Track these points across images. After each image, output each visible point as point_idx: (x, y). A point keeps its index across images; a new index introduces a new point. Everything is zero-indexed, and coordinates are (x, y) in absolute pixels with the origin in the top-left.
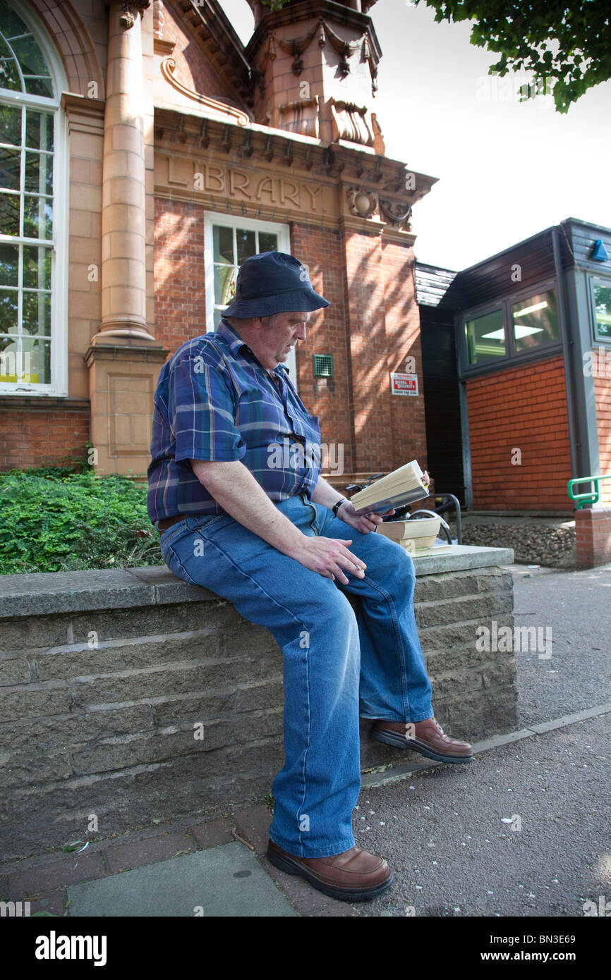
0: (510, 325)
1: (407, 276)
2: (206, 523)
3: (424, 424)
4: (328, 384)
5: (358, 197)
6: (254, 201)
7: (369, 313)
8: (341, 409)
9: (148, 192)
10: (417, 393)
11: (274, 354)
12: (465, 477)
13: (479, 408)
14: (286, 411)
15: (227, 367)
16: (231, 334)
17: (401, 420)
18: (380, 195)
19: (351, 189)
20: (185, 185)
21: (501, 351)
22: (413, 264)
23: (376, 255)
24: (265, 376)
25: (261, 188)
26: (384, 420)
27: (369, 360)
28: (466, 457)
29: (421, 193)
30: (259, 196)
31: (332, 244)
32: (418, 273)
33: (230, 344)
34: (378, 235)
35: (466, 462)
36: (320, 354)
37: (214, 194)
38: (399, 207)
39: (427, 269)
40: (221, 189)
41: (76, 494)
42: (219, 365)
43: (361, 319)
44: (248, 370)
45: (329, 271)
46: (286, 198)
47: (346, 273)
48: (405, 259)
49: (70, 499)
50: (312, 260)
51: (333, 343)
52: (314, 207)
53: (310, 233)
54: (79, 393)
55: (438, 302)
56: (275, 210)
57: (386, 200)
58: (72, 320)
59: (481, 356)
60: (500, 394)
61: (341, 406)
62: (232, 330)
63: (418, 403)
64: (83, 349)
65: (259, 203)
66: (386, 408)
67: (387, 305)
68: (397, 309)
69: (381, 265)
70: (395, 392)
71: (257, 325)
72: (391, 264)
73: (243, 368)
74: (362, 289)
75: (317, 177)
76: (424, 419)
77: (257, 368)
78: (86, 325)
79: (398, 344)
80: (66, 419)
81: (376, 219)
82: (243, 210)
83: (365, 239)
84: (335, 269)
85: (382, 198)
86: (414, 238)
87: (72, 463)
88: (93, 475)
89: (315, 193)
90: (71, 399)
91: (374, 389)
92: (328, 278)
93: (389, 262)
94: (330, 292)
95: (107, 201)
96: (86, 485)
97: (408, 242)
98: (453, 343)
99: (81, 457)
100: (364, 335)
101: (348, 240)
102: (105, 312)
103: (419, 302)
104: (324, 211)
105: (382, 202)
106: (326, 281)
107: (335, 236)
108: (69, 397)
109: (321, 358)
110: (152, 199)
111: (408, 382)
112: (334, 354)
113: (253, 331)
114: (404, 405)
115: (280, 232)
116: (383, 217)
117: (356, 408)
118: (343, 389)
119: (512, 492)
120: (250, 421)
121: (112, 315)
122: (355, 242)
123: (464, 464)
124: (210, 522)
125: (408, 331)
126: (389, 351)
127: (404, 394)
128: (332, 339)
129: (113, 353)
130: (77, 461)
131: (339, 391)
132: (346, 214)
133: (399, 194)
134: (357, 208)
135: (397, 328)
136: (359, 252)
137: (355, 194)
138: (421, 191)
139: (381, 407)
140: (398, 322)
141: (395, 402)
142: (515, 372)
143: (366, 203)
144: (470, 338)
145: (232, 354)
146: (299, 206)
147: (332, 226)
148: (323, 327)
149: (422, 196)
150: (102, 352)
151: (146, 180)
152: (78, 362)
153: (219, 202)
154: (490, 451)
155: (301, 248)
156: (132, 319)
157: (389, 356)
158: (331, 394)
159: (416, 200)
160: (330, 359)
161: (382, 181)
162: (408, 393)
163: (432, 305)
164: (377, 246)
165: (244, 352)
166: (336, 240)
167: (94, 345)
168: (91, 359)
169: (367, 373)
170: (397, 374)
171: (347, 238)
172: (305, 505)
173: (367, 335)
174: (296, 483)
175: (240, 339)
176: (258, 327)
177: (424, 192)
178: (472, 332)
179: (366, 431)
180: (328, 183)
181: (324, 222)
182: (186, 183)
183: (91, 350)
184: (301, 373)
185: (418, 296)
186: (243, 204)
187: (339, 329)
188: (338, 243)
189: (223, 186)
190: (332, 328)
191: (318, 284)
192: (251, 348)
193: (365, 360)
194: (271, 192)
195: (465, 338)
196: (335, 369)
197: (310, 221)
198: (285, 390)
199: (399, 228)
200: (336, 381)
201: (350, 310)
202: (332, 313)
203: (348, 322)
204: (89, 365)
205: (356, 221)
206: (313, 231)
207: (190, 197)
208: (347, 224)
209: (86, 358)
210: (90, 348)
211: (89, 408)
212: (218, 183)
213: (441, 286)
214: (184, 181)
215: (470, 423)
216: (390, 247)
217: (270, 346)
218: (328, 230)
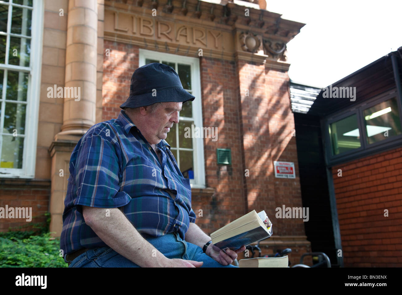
0: (362, 126)
1: (284, 93)
2: (101, 254)
3: (300, 199)
4: (228, 170)
5: (247, 38)
6: (174, 42)
7: (257, 119)
8: (237, 188)
9: (100, 36)
10: (294, 176)
11: (156, 132)
12: (336, 241)
13: (343, 187)
14: (163, 173)
15: (119, 141)
16: (126, 120)
17: (283, 196)
18: (263, 37)
19: (242, 33)
20: (126, 32)
21: (358, 145)
22: (288, 84)
23: (261, 78)
24: (149, 149)
25: (179, 33)
26: (270, 196)
27: (258, 152)
28: (335, 225)
29: (293, 34)
30: (178, 39)
31: (230, 71)
32: (292, 90)
33: (124, 126)
34: (262, 64)
35: (336, 229)
36: (222, 148)
37: (146, 38)
38: (277, 45)
39: (299, 87)
40: (151, 34)
41: (32, 251)
42: (113, 139)
43: (251, 123)
44: (136, 144)
45: (228, 90)
46: (197, 40)
47: (239, 91)
48: (283, 81)
49: (27, 255)
50: (215, 82)
51: (231, 140)
52: (217, 46)
53: (214, 64)
54: (43, 175)
55: (307, 110)
56: (189, 48)
57: (267, 40)
58: (41, 123)
59: (342, 149)
60: (359, 176)
61: (237, 186)
62: (127, 117)
63: (295, 183)
64: (48, 143)
65: (178, 43)
66: (271, 187)
67: (270, 113)
68: (278, 115)
69: (265, 85)
70: (278, 175)
71: (143, 112)
72: (272, 84)
73: (132, 143)
74: (251, 102)
75: (219, 25)
76: (300, 195)
77: (144, 143)
78: (52, 127)
79: (279, 141)
80: (31, 194)
81: (261, 53)
82: (167, 49)
83: (253, 67)
84: (232, 88)
85: (265, 39)
86: (288, 65)
87: (33, 227)
88: (48, 237)
89: (217, 36)
90: (37, 180)
91: (262, 173)
92: (227, 95)
93: (271, 83)
94: (229, 105)
95: (70, 41)
96: (41, 244)
97: (284, 68)
98: (320, 140)
99: (41, 223)
100: (253, 134)
101: (241, 68)
102: (66, 117)
103: (294, 111)
104: (223, 49)
105: (265, 42)
106: (226, 97)
107: (232, 66)
108: (35, 178)
109: (223, 151)
110: (102, 41)
111: (287, 168)
112: (232, 148)
113: (141, 117)
114: (285, 185)
115: (193, 64)
116: (266, 52)
117: (248, 188)
118: (238, 173)
119: (374, 254)
120: (134, 179)
121: (70, 120)
122: (246, 70)
123: (335, 231)
124: (104, 253)
125: (286, 131)
126: (272, 145)
127: (284, 177)
128: (230, 137)
129: (70, 146)
130: (38, 226)
131: (236, 175)
132: (239, 50)
133: (277, 36)
134: (247, 46)
135: (278, 130)
136: (249, 76)
137: (246, 36)
138: (293, 33)
139: (267, 187)
140: (278, 125)
141: (277, 182)
142: (369, 159)
143: (253, 43)
144: (333, 135)
145: (125, 133)
146: (206, 46)
147: (230, 59)
148: (224, 129)
149: (293, 36)
150: (61, 146)
151: (98, 28)
152: (45, 153)
153: (150, 43)
154: (354, 221)
155: (208, 74)
156: (85, 122)
157: (272, 149)
158: (230, 177)
159: (289, 40)
160: (228, 151)
161: (265, 27)
162: (287, 176)
163: (303, 113)
164: (262, 72)
165: (134, 132)
166: (232, 68)
167: (56, 140)
168: (54, 151)
169: (256, 162)
170: (279, 162)
171: (240, 66)
172: (177, 241)
173: (256, 134)
174: (169, 223)
175: (132, 122)
176: (144, 114)
177: (295, 33)
178: (335, 132)
179: (256, 205)
180: (226, 30)
181: (224, 56)
182: (126, 30)
183: (53, 144)
184: (208, 162)
185: (293, 106)
186: (166, 45)
187: (235, 130)
188: (234, 71)
189: (153, 32)
190: (230, 129)
191: (220, 99)
192: (140, 130)
193: (254, 152)
194: (186, 36)
195: (329, 137)
196: (232, 159)
197: (214, 56)
198: (164, 159)
199: (278, 59)
200: (233, 167)
201: (243, 117)
202: (230, 119)
203: (242, 125)
204: (52, 155)
205: (246, 55)
206: (216, 62)
207: (129, 39)
208: (240, 57)
209: (50, 150)
210: (53, 143)
211: (49, 186)
212: (149, 30)
213: (310, 99)
214: (126, 28)
215: (337, 199)
216: (272, 73)
217: (153, 127)
218: (227, 62)
